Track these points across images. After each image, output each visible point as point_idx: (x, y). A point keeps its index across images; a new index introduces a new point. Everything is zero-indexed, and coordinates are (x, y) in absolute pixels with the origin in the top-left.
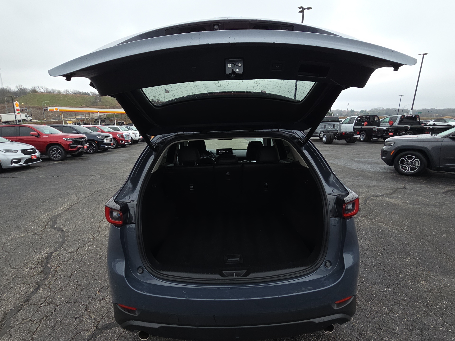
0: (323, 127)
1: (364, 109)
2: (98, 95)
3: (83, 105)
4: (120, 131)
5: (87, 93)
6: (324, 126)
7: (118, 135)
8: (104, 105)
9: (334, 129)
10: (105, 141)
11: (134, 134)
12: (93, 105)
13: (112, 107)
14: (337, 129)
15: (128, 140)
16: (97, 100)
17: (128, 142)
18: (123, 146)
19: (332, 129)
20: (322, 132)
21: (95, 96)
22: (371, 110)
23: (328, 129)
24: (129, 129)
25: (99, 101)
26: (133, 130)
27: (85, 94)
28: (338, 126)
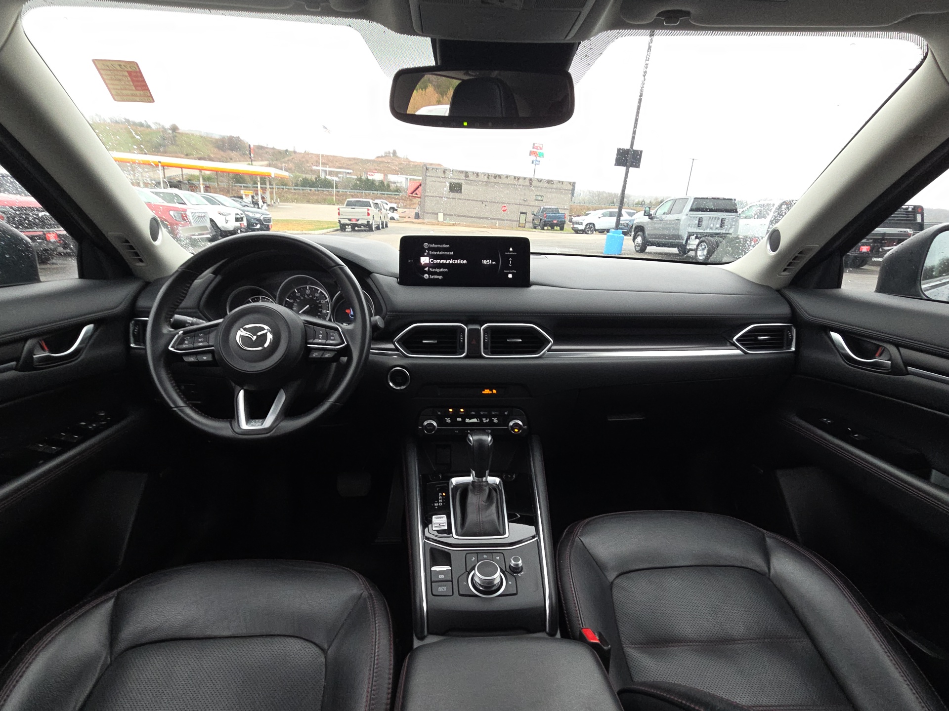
0: (697, 222)
5: (145, 124)
9: (721, 229)
14: (729, 231)
16: (166, 139)
19: (717, 229)
20: (693, 235)
21: (162, 131)
25: (172, 144)
28: (733, 224)
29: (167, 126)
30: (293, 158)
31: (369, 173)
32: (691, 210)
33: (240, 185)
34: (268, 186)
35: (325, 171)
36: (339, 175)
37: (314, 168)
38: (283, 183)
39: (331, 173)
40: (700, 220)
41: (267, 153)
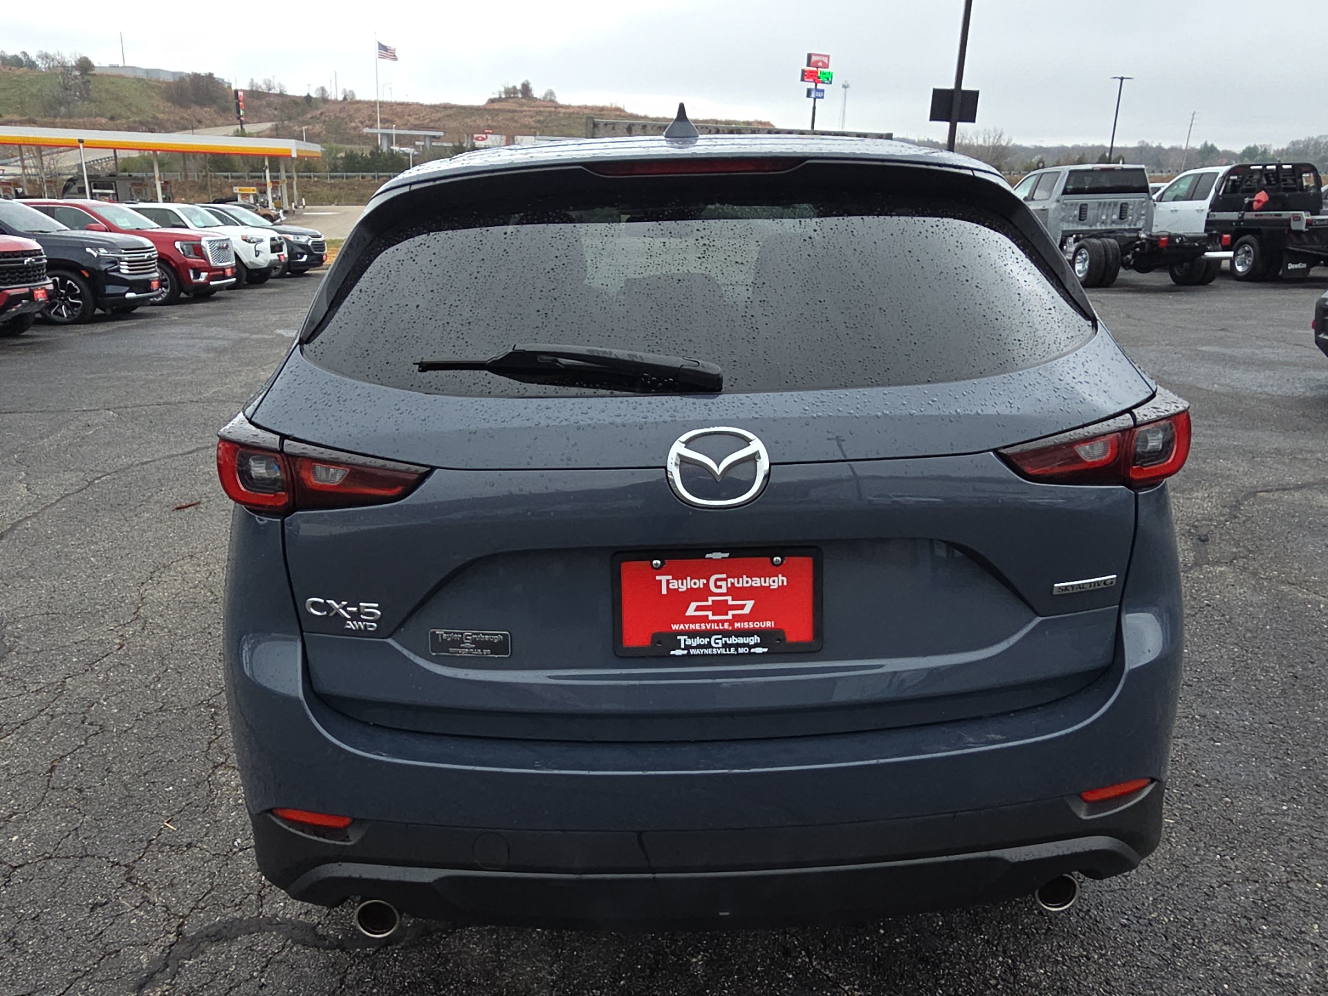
0: (1077, 212)
1: (1258, 144)
2: (72, 67)
3: (8, 113)
4: (187, 227)
5: (23, 58)
6: (1081, 208)
7: (178, 245)
8: (102, 116)
9: (1122, 224)
10: (124, 269)
11: (250, 242)
12: (52, 113)
13: (141, 123)
14: (1135, 225)
15: (223, 269)
16: (70, 90)
17: (224, 277)
18: (204, 294)
19: (1113, 222)
20: (1072, 236)
21: (62, 73)
22: (1288, 149)
23: (1098, 224)
24: (226, 220)
25: (82, 98)
26: (243, 224)
27: (16, 62)
28: (1143, 212)
29: (71, 61)
30: (322, 114)
31: (475, 136)
32: (1065, 192)
33: (225, 174)
34: (283, 174)
35: (389, 136)
36: (417, 143)
37: (367, 130)
38: (306, 166)
39: (401, 140)
40: (1083, 209)
41: (269, 105)
